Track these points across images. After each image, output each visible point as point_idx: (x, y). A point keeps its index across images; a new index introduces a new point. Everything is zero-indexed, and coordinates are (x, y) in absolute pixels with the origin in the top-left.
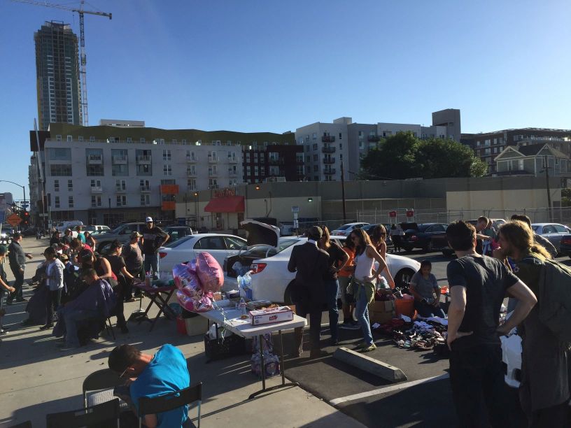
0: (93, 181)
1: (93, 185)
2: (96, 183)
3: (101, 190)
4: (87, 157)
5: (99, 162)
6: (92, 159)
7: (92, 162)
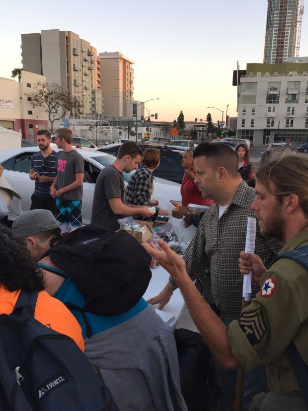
1: (270, 111)
2: (272, 109)
3: (275, 114)
4: (268, 89)
5: (276, 92)
6: (271, 90)
7: (271, 93)
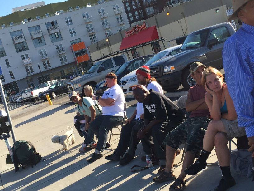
0: (22, 56)
1: (23, 59)
2: (25, 56)
3: (30, 60)
4: (13, 39)
5: (22, 40)
6: (16, 39)
7: (17, 42)
